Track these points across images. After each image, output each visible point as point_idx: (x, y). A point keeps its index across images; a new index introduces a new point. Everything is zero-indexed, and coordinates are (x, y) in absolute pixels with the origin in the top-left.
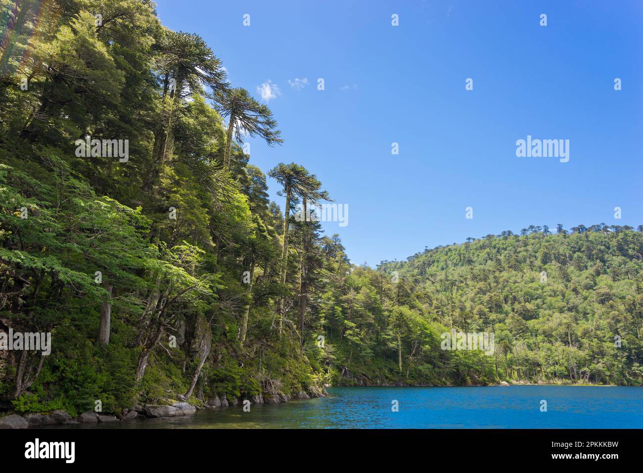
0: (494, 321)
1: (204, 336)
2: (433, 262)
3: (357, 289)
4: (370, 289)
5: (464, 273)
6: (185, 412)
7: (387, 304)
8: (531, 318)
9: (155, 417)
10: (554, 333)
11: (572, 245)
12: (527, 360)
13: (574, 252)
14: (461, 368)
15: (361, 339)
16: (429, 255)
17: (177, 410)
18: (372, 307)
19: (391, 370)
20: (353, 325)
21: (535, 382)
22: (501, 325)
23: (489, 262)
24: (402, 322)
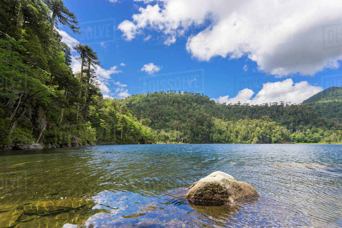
0: (155, 122)
1: (43, 117)
2: (135, 100)
3: (106, 107)
4: (111, 107)
5: (146, 105)
6: (38, 148)
7: (118, 114)
8: (167, 122)
9: (22, 149)
10: (174, 127)
11: (183, 98)
12: (165, 136)
13: (183, 100)
14: (144, 138)
15: (106, 127)
16: (133, 97)
17: (34, 147)
18: (112, 114)
19: (118, 139)
20: (104, 121)
21: (166, 143)
22: (157, 124)
23: (155, 102)
24: (124, 120)
